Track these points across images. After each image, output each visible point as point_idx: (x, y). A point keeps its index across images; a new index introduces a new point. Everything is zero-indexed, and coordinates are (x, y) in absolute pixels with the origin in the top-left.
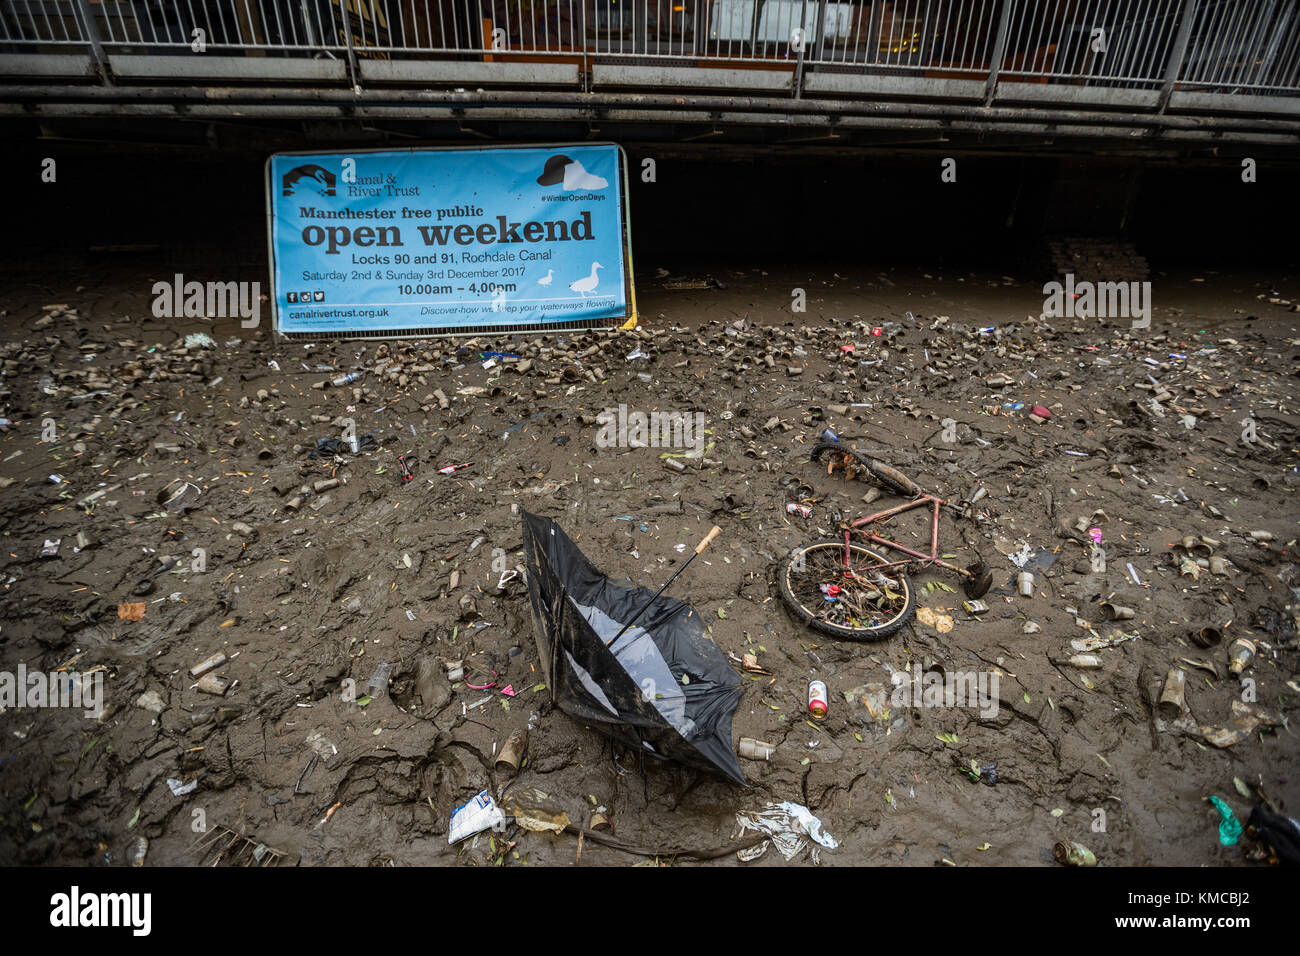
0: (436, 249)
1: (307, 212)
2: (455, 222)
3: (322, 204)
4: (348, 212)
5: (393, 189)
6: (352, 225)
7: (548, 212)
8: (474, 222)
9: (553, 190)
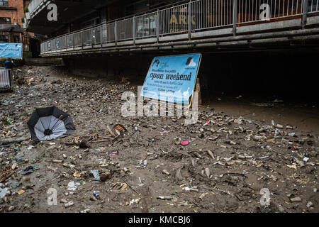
0: (167, 80)
1: (153, 70)
2: (171, 74)
3: (156, 68)
4: (158, 71)
5: (165, 66)
6: (157, 73)
7: (185, 72)
8: (174, 74)
9: (187, 67)
